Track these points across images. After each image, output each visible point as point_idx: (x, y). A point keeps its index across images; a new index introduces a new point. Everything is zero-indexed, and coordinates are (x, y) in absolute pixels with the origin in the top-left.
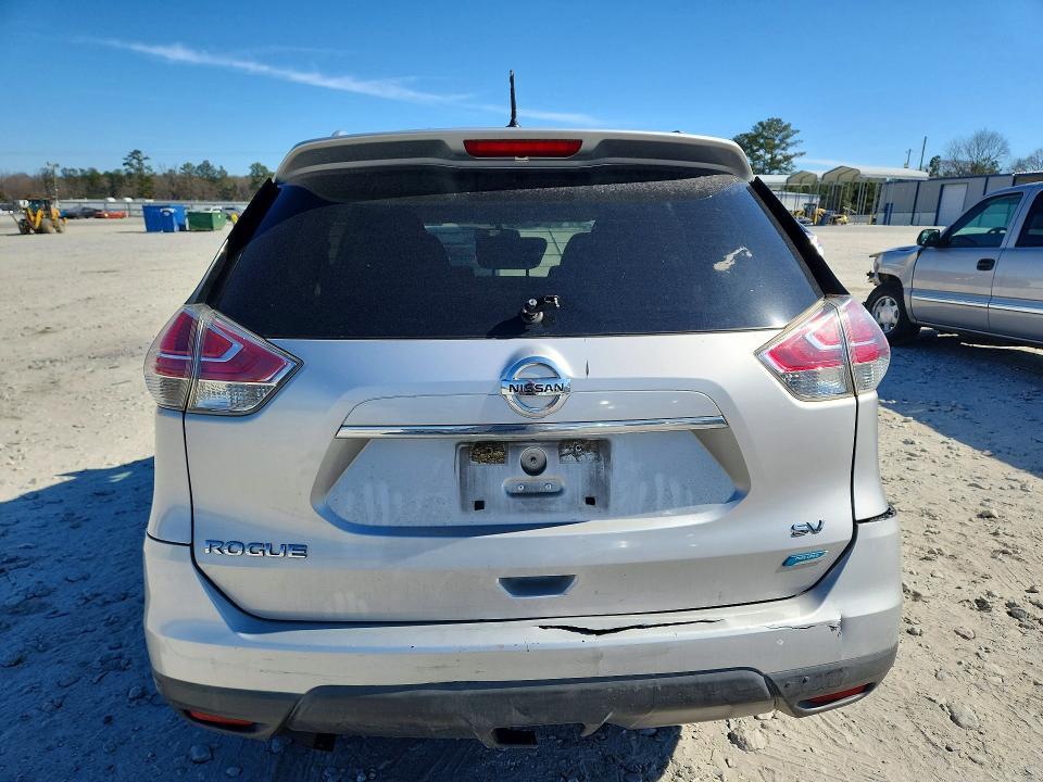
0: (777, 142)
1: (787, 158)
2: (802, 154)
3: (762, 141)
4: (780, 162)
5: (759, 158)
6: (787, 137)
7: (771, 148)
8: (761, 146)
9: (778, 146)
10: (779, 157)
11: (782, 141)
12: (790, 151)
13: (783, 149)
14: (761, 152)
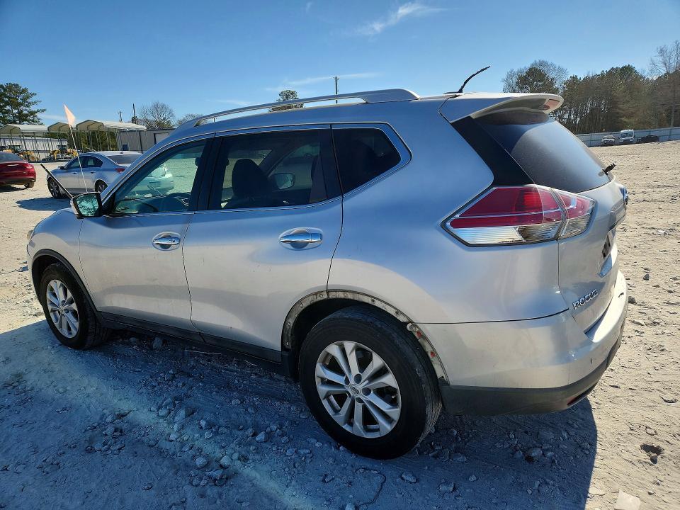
0: (20, 101)
1: (32, 113)
2: (43, 111)
3: (6, 99)
4: (26, 115)
5: (7, 112)
6: (28, 97)
7: (17, 105)
8: (7, 103)
9: (21, 104)
10: (25, 112)
11: (24, 100)
12: (33, 108)
13: (27, 106)
14: (8, 108)
